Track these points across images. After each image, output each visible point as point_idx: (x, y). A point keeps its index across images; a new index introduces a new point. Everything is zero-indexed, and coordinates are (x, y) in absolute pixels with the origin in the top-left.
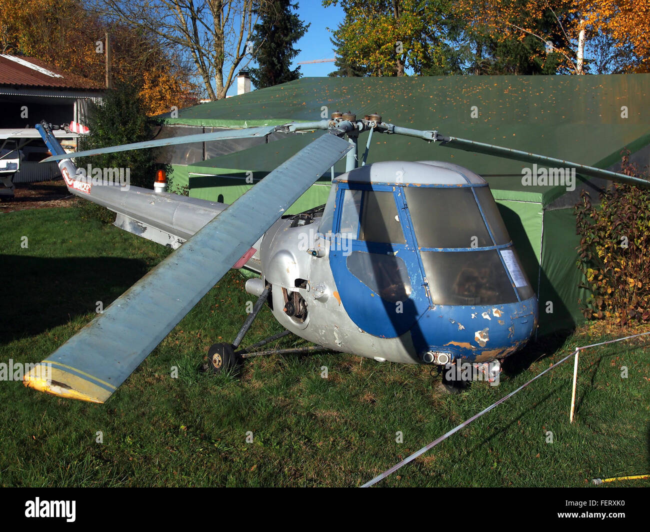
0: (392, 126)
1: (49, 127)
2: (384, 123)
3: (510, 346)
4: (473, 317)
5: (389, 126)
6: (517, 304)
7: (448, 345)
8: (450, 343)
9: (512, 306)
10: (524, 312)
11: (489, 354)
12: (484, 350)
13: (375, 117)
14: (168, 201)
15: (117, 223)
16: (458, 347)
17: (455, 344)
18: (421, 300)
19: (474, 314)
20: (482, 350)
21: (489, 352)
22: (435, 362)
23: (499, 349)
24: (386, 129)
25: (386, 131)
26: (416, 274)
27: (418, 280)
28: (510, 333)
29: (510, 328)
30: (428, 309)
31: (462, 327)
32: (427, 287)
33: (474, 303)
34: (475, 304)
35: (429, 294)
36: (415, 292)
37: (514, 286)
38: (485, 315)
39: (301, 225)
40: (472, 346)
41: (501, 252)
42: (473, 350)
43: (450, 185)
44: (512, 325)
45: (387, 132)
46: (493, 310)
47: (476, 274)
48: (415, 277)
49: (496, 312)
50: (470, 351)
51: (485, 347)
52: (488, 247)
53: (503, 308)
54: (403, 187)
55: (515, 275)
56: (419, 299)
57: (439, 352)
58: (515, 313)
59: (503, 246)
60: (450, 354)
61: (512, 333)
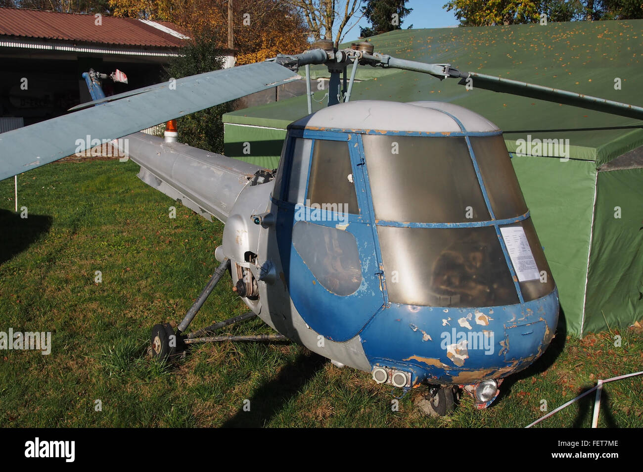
0: (387, 57)
1: (96, 76)
2: (377, 54)
3: (504, 365)
4: (444, 324)
5: (383, 58)
6: (518, 306)
7: (408, 360)
8: (412, 358)
9: (509, 309)
10: (527, 318)
11: (472, 376)
12: (463, 370)
13: (366, 46)
14: (172, 152)
15: (140, 175)
16: (423, 364)
17: (420, 359)
18: (373, 294)
19: (447, 319)
20: (460, 371)
21: (471, 373)
22: (389, 382)
23: (485, 370)
24: (379, 62)
25: (379, 64)
26: (369, 258)
27: (371, 266)
28: (503, 349)
29: (503, 342)
30: (381, 307)
31: (427, 337)
32: (382, 277)
33: (449, 303)
34: (449, 306)
35: (385, 286)
36: (365, 283)
37: (515, 280)
38: (463, 321)
39: (260, 183)
40: (444, 365)
41: (501, 229)
42: (446, 369)
43: (430, 133)
44: (505, 338)
45: (380, 66)
46: (476, 315)
47: (461, 261)
48: (368, 262)
49: (480, 318)
50: (442, 370)
51: (462, 367)
52: (480, 223)
53: (492, 312)
54: (361, 134)
55: (520, 263)
56: (371, 293)
57: (395, 369)
58: (512, 320)
59: (505, 221)
60: (410, 374)
61: (506, 349)
